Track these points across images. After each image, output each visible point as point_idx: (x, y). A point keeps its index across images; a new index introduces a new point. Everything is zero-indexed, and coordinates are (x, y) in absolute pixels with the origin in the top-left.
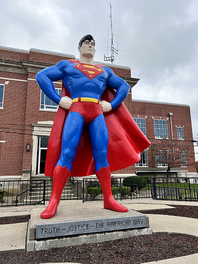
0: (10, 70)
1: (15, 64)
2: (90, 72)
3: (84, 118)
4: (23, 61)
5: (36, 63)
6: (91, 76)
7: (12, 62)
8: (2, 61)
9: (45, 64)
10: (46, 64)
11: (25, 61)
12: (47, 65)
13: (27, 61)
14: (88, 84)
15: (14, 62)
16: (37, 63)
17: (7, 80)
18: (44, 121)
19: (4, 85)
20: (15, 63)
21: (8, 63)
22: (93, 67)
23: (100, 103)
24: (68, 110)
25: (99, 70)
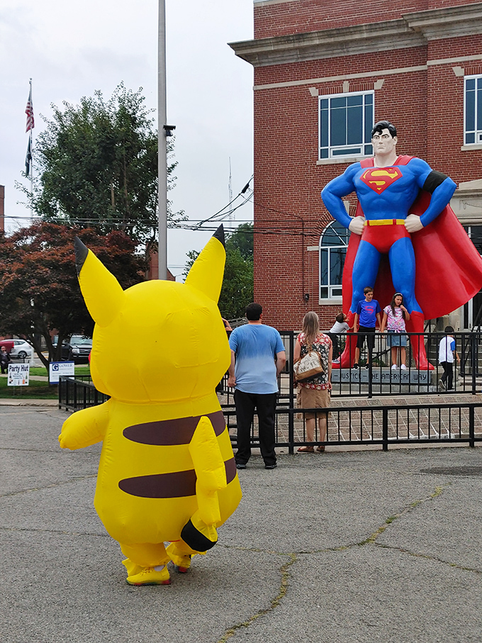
0: (384, 46)
1: (392, 27)
2: (378, 183)
3: (375, 247)
4: (410, 17)
5: (442, 13)
6: (379, 189)
7: (384, 25)
8: (361, 28)
9: (467, 9)
10: (472, 8)
11: (414, 16)
12: (475, 8)
13: (420, 16)
14: (375, 201)
15: (388, 25)
16: (446, 12)
17: (380, 77)
18: (477, 179)
19: (372, 92)
20: (393, 24)
21: (375, 30)
22: (385, 173)
23: (399, 222)
24: (361, 236)
25: (393, 176)
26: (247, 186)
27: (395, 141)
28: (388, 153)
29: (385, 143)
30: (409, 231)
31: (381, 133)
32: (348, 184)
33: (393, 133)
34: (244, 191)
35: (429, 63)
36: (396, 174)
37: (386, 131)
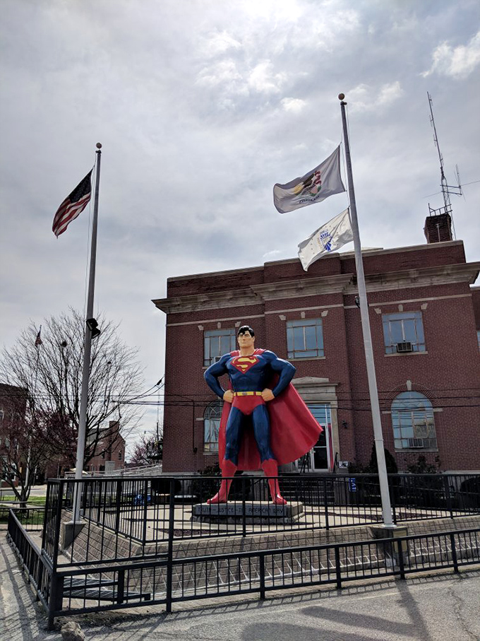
2: (243, 366)
4: (254, 288)
6: (244, 370)
8: (228, 293)
11: (257, 288)
14: (241, 379)
16: (274, 285)
17: (238, 320)
21: (236, 294)
22: (247, 360)
23: (258, 393)
24: (231, 404)
25: (253, 361)
26: (161, 381)
27: (253, 339)
28: (249, 347)
29: (246, 340)
30: (265, 400)
31: (244, 333)
32: (222, 368)
33: (252, 334)
34: (158, 384)
35: (266, 313)
36: (255, 360)
37: (247, 332)
